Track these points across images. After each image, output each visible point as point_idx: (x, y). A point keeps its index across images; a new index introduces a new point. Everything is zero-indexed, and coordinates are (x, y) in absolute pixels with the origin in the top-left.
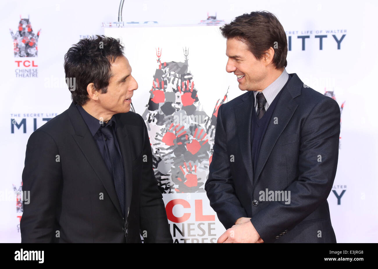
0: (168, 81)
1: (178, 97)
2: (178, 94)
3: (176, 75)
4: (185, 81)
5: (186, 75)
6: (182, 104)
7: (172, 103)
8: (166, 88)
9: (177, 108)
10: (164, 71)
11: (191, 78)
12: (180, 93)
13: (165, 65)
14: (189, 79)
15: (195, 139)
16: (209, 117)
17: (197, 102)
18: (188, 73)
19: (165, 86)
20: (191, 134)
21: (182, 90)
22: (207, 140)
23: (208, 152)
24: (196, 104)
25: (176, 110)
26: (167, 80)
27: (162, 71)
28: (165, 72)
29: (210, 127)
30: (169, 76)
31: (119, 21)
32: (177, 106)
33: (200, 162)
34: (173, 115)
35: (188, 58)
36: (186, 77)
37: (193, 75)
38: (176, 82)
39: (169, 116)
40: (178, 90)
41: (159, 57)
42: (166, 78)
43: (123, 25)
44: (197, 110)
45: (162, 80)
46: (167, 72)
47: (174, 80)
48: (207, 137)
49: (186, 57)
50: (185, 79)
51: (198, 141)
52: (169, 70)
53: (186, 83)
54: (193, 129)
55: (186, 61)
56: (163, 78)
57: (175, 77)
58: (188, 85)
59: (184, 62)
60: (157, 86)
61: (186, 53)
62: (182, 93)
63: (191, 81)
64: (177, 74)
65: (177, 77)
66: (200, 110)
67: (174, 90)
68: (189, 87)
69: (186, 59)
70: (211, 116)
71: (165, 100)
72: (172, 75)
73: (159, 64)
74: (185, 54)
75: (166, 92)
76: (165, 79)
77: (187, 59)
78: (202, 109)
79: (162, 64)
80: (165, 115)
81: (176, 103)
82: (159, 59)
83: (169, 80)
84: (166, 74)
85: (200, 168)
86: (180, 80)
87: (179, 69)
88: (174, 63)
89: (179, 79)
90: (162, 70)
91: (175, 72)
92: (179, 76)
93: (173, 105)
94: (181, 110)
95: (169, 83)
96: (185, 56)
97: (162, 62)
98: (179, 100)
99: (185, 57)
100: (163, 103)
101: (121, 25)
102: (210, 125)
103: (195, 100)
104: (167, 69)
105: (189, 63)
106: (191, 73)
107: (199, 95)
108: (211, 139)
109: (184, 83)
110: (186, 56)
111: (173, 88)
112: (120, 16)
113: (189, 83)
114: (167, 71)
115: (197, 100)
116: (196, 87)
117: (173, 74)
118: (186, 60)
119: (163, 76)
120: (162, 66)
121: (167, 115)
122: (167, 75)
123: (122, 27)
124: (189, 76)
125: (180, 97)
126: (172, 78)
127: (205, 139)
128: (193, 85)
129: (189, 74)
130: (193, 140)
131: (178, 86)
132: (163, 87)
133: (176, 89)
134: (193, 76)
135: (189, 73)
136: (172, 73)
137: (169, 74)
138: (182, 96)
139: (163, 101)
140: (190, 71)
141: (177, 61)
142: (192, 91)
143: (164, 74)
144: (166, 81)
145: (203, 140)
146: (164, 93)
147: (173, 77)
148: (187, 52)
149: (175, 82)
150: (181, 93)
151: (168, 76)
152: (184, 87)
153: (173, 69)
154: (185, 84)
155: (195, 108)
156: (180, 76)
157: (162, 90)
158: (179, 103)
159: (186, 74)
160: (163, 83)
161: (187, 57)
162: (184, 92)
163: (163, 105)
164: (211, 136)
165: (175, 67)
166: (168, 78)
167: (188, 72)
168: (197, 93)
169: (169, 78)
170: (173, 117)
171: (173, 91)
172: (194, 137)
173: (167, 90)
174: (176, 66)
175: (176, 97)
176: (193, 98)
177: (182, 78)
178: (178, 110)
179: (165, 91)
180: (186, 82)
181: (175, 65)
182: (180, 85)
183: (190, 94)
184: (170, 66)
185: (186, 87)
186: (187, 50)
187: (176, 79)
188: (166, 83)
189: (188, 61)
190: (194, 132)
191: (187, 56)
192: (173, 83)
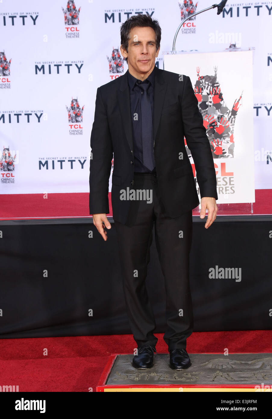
0: (204, 88)
1: (210, 98)
2: (210, 96)
3: (209, 84)
6: (212, 102)
7: (206, 102)
8: (203, 92)
9: (209, 105)
11: (219, 86)
13: (202, 78)
14: (218, 87)
15: (221, 124)
16: (230, 111)
17: (223, 101)
19: (202, 91)
20: (219, 121)
21: (212, 94)
22: (229, 125)
23: (229, 133)
24: (222, 103)
25: (209, 106)
27: (200, 82)
28: (202, 82)
29: (231, 117)
31: (173, 50)
32: (210, 104)
33: (224, 139)
34: (207, 109)
35: (217, 73)
36: (215, 85)
37: (220, 84)
38: (209, 88)
39: (204, 110)
41: (198, 72)
43: (176, 53)
44: (222, 106)
47: (208, 87)
48: (229, 123)
50: (215, 87)
51: (223, 126)
52: (205, 81)
54: (220, 118)
55: (216, 75)
56: (201, 86)
57: (209, 85)
58: (217, 90)
59: (214, 75)
60: (197, 91)
62: (213, 95)
63: (219, 87)
66: (224, 106)
67: (208, 94)
68: (217, 91)
70: (231, 110)
71: (202, 100)
73: (198, 77)
76: (202, 87)
78: (226, 106)
79: (200, 77)
80: (202, 110)
81: (209, 102)
82: (198, 74)
83: (205, 87)
84: (203, 84)
85: (224, 143)
86: (212, 87)
87: (211, 80)
88: (208, 77)
89: (211, 86)
90: (200, 81)
92: (211, 84)
93: (207, 103)
94: (212, 106)
95: (205, 89)
97: (200, 76)
98: (211, 100)
100: (201, 102)
101: (175, 53)
102: (230, 115)
103: (221, 100)
104: (204, 81)
106: (219, 82)
107: (223, 96)
108: (231, 124)
110: (216, 72)
112: (174, 47)
115: (222, 100)
116: (222, 92)
119: (201, 85)
120: (200, 79)
121: (203, 110)
123: (175, 54)
124: (218, 85)
125: (212, 98)
126: (207, 86)
127: (227, 125)
128: (220, 90)
129: (217, 83)
130: (220, 125)
131: (210, 91)
132: (200, 92)
133: (209, 93)
136: (207, 83)
137: (204, 84)
138: (213, 98)
139: (201, 101)
141: (210, 75)
142: (219, 94)
143: (202, 83)
144: (203, 88)
145: (226, 125)
146: (202, 96)
148: (216, 69)
149: (208, 88)
151: (204, 85)
152: (214, 91)
153: (207, 80)
154: (215, 90)
155: (221, 105)
157: (200, 94)
158: (211, 102)
159: (215, 83)
160: (201, 89)
162: (214, 95)
163: (201, 104)
164: (231, 123)
165: (209, 79)
166: (204, 86)
167: (217, 82)
168: (222, 95)
170: (207, 111)
171: (207, 94)
172: (220, 123)
173: (203, 94)
175: (209, 98)
176: (220, 99)
177: (213, 86)
178: (210, 107)
179: (202, 94)
181: (209, 77)
182: (211, 90)
183: (218, 96)
184: (205, 78)
185: (216, 91)
187: (209, 87)
188: (202, 89)
189: (217, 75)
190: (220, 120)
192: (207, 89)
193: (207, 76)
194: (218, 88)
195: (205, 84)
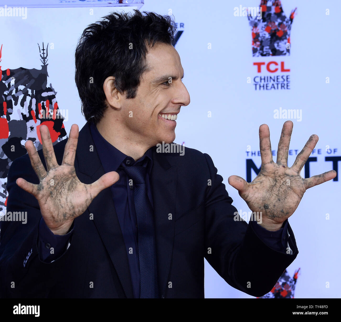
0: (13, 102)
1: (32, 128)
3: (28, 91)
4: (42, 102)
5: (44, 91)
6: (38, 140)
7: (21, 139)
8: (11, 114)
10: (7, 85)
11: (53, 97)
12: (34, 123)
13: (8, 74)
14: (50, 99)
18: (47, 88)
19: (9, 110)
21: (37, 117)
26: (12, 99)
27: (4, 84)
28: (9, 84)
30: (16, 92)
36: (44, 94)
37: (56, 91)
38: (27, 103)
40: (31, 118)
42: (11, 96)
45: (5, 100)
46: (13, 85)
47: (24, 100)
49: (44, 61)
52: (16, 82)
53: (45, 104)
55: (45, 67)
56: (6, 96)
57: (26, 94)
58: (48, 108)
59: (40, 68)
61: (44, 53)
62: (39, 122)
63: (54, 101)
64: (28, 89)
65: (29, 95)
67: (24, 116)
69: (44, 63)
71: (9, 134)
72: (20, 90)
74: (42, 55)
75: (11, 120)
76: (9, 98)
77: (46, 64)
79: (4, 73)
80: (9, 160)
81: (27, 138)
83: (16, 99)
84: (10, 89)
86: (34, 101)
87: (33, 81)
88: (24, 71)
89: (32, 98)
90: (4, 82)
91: (25, 86)
92: (32, 92)
93: (23, 142)
95: (16, 104)
96: (42, 58)
97: (3, 69)
98: (34, 134)
99: (42, 60)
100: (7, 140)
103: (59, 134)
105: (49, 70)
106: (53, 87)
109: (42, 105)
110: (44, 58)
111: (22, 114)
113: (50, 105)
114: (11, 85)
115: (63, 133)
117: (22, 89)
118: (43, 65)
119: (6, 93)
120: (2, 76)
122: (11, 92)
124: (50, 94)
125: (35, 129)
126: (21, 97)
128: (57, 108)
129: (50, 90)
131: (30, 110)
132: (5, 112)
133: (28, 115)
134: (56, 93)
135: (50, 87)
136: (21, 87)
137: (15, 89)
138: (38, 127)
139: (5, 137)
140: (51, 85)
141: (28, 66)
143: (8, 89)
144: (11, 101)
146: (8, 122)
147: (23, 95)
148: (45, 51)
149: (25, 103)
150: (36, 122)
151: (14, 93)
153: (22, 81)
156: (34, 93)
157: (5, 117)
158: (33, 140)
159: (44, 89)
160: (5, 105)
161: (46, 60)
162: (42, 121)
163: (7, 143)
165: (26, 78)
166: (13, 96)
167: (48, 86)
168: (64, 122)
169: (16, 96)
171: (22, 119)
173: (12, 117)
174: (27, 76)
175: (29, 129)
176: (57, 131)
177: (38, 96)
179: (8, 118)
180: (45, 102)
181: (25, 75)
182: (34, 107)
183: (52, 124)
184: (17, 75)
186: (45, 48)
187: (28, 98)
188: (10, 105)
189: (48, 66)
191: (46, 58)
192: (22, 105)
193: (22, 68)
194: (51, 103)
195: (17, 91)
